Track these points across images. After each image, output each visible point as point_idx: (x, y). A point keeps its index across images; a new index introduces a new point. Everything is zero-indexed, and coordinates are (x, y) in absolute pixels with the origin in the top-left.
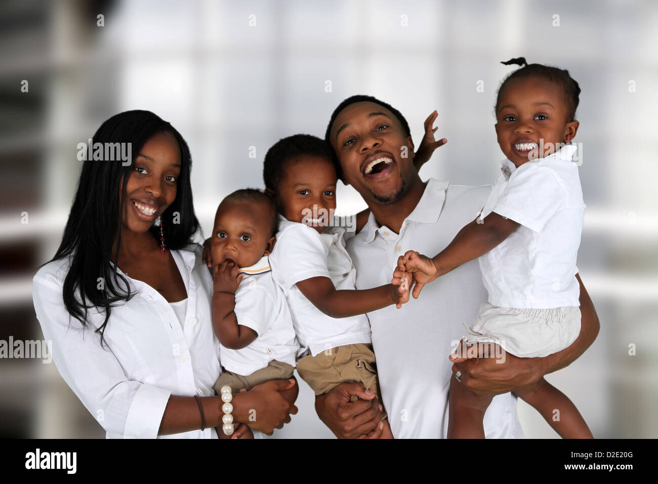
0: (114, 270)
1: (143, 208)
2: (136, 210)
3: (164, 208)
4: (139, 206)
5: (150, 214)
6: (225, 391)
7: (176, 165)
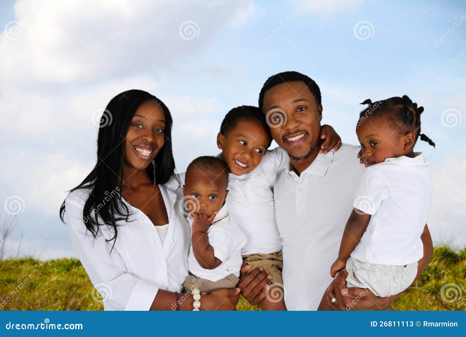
0: (120, 199)
1: (142, 151)
2: (137, 153)
3: (156, 151)
4: (139, 150)
5: (148, 155)
6: (195, 293)
7: (162, 121)
